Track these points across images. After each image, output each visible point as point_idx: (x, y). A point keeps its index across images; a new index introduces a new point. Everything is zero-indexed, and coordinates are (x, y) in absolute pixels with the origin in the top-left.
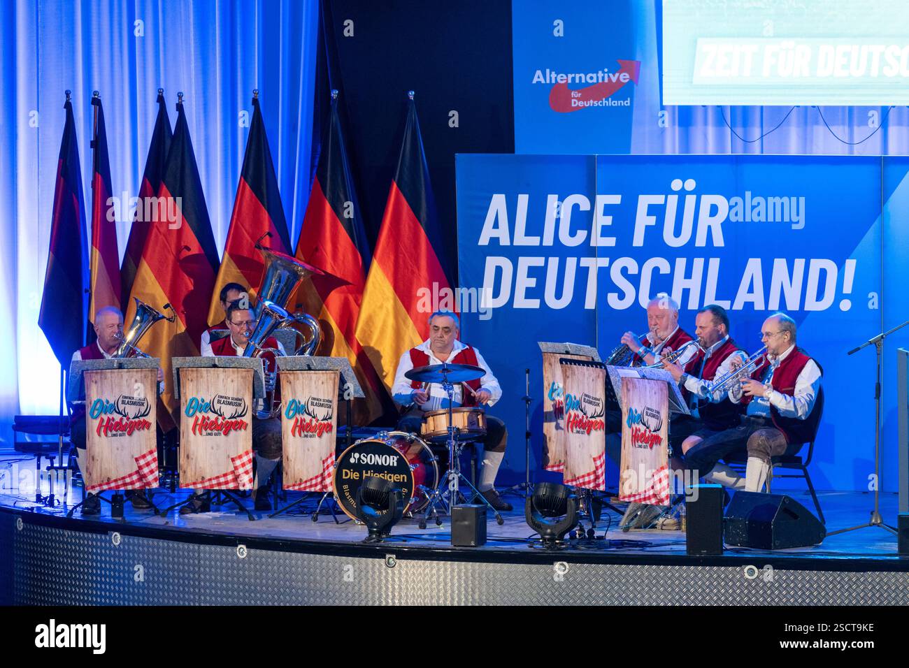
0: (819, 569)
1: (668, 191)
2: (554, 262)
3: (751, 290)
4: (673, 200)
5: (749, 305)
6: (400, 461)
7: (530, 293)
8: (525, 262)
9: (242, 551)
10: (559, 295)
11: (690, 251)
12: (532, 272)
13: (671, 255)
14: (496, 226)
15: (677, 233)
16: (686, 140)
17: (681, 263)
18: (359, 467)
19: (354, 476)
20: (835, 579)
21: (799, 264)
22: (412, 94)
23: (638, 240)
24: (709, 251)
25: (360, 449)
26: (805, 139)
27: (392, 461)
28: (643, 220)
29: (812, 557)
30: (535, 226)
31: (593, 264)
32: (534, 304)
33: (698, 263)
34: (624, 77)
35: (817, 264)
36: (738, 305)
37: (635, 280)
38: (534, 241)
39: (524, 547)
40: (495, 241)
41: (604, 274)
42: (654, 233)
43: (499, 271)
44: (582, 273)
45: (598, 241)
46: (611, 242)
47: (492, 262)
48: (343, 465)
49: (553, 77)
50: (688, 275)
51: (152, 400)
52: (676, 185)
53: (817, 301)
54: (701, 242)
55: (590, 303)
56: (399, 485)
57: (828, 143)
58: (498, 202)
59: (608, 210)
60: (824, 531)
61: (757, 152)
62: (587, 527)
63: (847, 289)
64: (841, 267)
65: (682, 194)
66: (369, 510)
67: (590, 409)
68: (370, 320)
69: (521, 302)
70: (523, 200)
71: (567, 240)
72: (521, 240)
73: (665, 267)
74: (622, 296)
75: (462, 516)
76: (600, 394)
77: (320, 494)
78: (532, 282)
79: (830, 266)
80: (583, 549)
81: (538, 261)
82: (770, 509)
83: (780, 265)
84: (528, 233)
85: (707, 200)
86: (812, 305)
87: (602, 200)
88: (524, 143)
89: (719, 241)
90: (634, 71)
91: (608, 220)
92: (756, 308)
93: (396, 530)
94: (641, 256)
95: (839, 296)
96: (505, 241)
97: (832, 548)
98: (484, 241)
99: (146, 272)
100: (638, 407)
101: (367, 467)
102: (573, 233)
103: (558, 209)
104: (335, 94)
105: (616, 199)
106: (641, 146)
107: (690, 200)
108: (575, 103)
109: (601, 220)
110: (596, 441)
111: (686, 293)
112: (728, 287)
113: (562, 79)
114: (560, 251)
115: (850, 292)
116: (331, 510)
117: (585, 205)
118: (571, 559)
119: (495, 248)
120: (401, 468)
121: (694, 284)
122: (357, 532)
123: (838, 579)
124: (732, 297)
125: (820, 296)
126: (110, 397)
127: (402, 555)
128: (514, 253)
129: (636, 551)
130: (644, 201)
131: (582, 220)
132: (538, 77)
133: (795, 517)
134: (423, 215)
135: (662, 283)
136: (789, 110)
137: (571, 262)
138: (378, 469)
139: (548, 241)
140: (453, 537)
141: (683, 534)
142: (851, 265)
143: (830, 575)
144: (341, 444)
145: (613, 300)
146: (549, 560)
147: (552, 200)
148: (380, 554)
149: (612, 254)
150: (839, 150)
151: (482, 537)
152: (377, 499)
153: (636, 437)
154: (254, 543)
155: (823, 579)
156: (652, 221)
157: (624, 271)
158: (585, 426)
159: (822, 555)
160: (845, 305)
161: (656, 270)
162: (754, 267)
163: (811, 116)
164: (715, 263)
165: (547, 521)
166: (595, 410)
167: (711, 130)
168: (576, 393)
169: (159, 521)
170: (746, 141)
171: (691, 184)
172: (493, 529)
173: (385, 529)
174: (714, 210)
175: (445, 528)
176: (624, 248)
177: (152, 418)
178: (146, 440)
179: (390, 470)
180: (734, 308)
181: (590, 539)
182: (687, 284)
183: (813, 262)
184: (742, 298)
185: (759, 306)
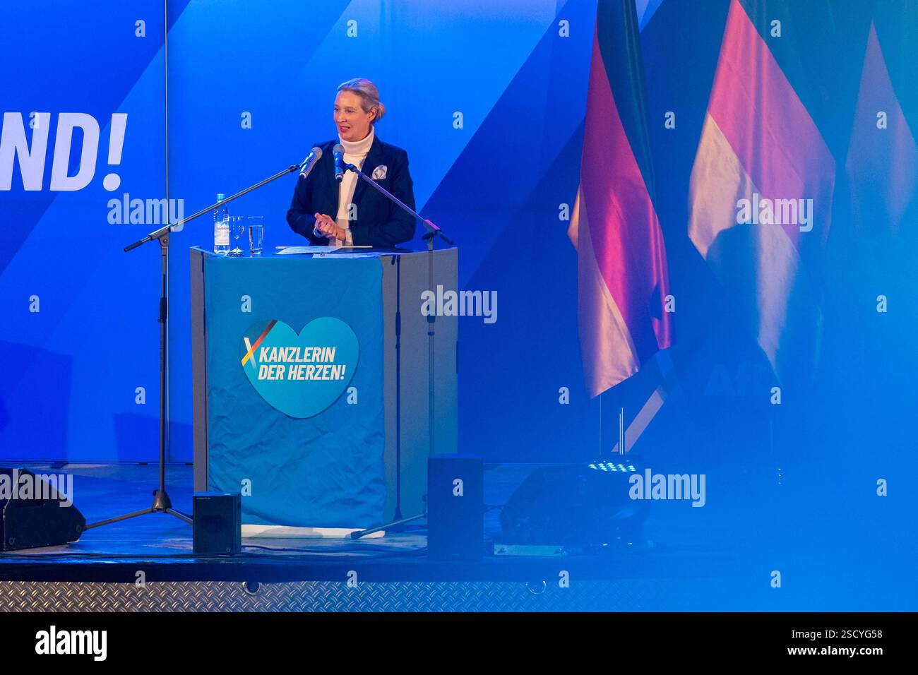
0: (75, 579)
20: (99, 593)
21: (40, 120)
29: (66, 561)
53: (69, 175)
60: (82, 521)
63: (115, 157)
64: (104, 124)
79: (89, 123)
86: (60, 181)
95: (103, 168)
97: (95, 547)
115: (118, 163)
123: (104, 594)
125: (73, 169)
142: (119, 122)
155: (81, 593)
159: (80, 558)
160: (112, 183)
183: (63, 117)
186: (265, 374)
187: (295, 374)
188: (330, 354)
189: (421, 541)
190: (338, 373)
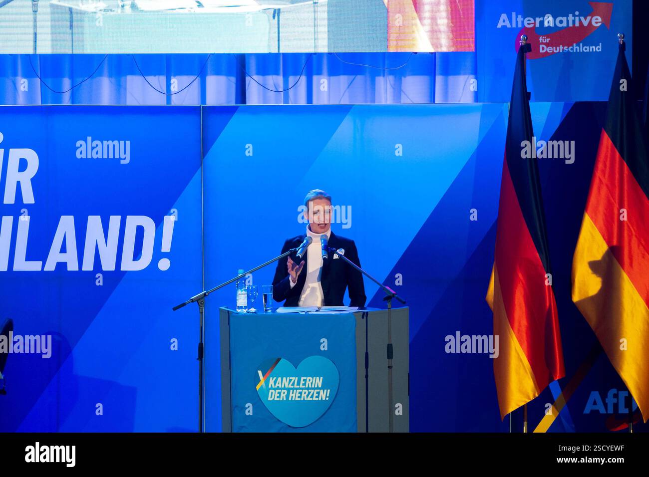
3: (63, 250)
5: (62, 266)
21: (115, 221)
26: (118, 90)
33: (7, 221)
35: (133, 222)
36: (50, 266)
53: (134, 260)
54: (9, 199)
61: (66, 102)
63: (166, 247)
64: (159, 223)
79: (148, 223)
85: (16, 154)
86: (129, 265)
89: (29, 197)
92: (69, 269)
95: (158, 254)
115: (168, 250)
121: (3, 245)
124: (43, 257)
125: (137, 255)
136: (101, 58)
142: (170, 221)
150: (157, 100)
160: (164, 265)
162: (66, 225)
164: (25, 221)
170: (58, 93)
174: (23, 165)
180: (45, 270)
183: (129, 218)
184: (54, 258)
185: (73, 266)
187: (294, 396)
188: (319, 382)
190: (324, 395)
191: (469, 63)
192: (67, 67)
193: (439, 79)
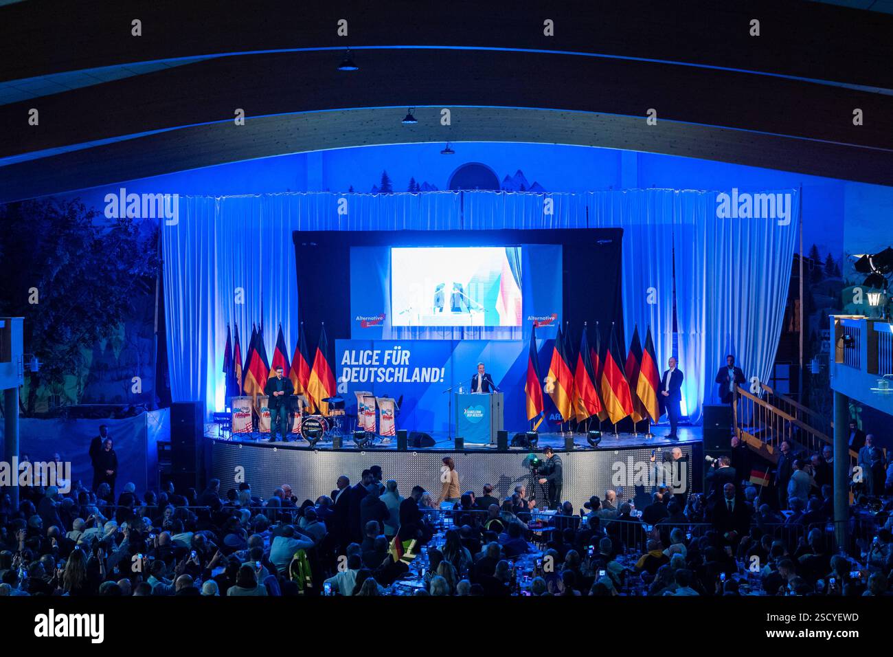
1: (393, 350)
2: (362, 369)
3: (416, 377)
4: (395, 352)
5: (415, 381)
6: (320, 424)
7: (356, 378)
8: (354, 369)
9: (275, 449)
10: (363, 378)
11: (399, 366)
12: (356, 372)
13: (394, 367)
14: (346, 359)
15: (396, 361)
16: (399, 336)
17: (397, 369)
18: (308, 426)
19: (307, 429)
21: (429, 369)
22: (323, 323)
23: (385, 363)
24: (405, 366)
25: (308, 421)
26: (431, 336)
27: (317, 424)
28: (387, 357)
30: (357, 359)
31: (373, 370)
32: (357, 381)
33: (402, 369)
34: (381, 318)
35: (434, 369)
36: (413, 381)
37: (384, 374)
38: (357, 363)
39: (353, 448)
40: (346, 363)
41: (376, 372)
42: (390, 361)
43: (347, 371)
44: (370, 372)
45: (374, 363)
46: (378, 363)
47: (345, 369)
48: (304, 425)
49: (362, 318)
50: (399, 372)
51: (250, 408)
52: (396, 348)
54: (402, 363)
55: (372, 380)
56: (320, 431)
57: (437, 336)
58: (347, 353)
59: (377, 355)
60: (435, 442)
61: (418, 339)
62: (370, 442)
63: (442, 376)
64: (441, 370)
65: (397, 350)
66: (310, 438)
67: (371, 409)
68: (312, 385)
69: (353, 380)
70: (354, 352)
71: (366, 363)
72: (353, 363)
73: (392, 370)
74: (381, 378)
75: (336, 439)
76: (374, 405)
77: (297, 434)
78: (356, 375)
79: (438, 370)
80: (369, 448)
81: (358, 369)
82: (420, 436)
83: (424, 369)
84: (355, 361)
85: (404, 352)
86: (432, 381)
87: (375, 352)
88: (354, 337)
89: (407, 363)
90: (384, 316)
91: (377, 358)
93: (317, 443)
94: (386, 367)
95: (440, 378)
96: (349, 363)
97: (438, 447)
98: (343, 363)
99: (250, 372)
100: (385, 409)
101: (310, 426)
102: (367, 361)
103: (364, 355)
104: (302, 323)
105: (379, 352)
106: (386, 336)
107: (400, 352)
108: (368, 325)
109: (375, 357)
110: (373, 418)
111: (398, 377)
112: (410, 376)
113: (364, 319)
114: (364, 366)
116: (299, 438)
117: (371, 353)
118: (365, 451)
119: (346, 365)
120: (320, 426)
121: (401, 375)
122: (307, 444)
124: (411, 379)
125: (435, 378)
126: (239, 407)
127: (319, 450)
128: (351, 367)
129: (384, 448)
130: (387, 352)
131: (370, 357)
132: (358, 318)
133: (427, 438)
134: (326, 356)
135: (392, 375)
136: (427, 327)
137: (367, 369)
138: (313, 427)
139: (361, 363)
140: (333, 445)
141: (396, 443)
142: (443, 369)
143: (437, 454)
144: (303, 420)
145: (378, 379)
146: (359, 451)
147: (362, 352)
148: (313, 450)
149: (378, 367)
150: (441, 338)
151: (341, 444)
152: (313, 435)
153: (384, 418)
154: (278, 447)
156: (389, 358)
157: (381, 371)
158: (370, 414)
160: (442, 381)
161: (390, 371)
162: (417, 370)
163: (432, 329)
164: (406, 369)
165: (359, 440)
166: (372, 410)
167: (406, 332)
168: (367, 405)
169: (253, 441)
170: (415, 336)
171: (399, 348)
172: (344, 442)
173: (314, 443)
174: (406, 355)
175: (332, 443)
176: (381, 365)
177: (250, 413)
178: (249, 419)
179: (317, 427)
180: (411, 382)
181: (371, 445)
182: (399, 375)
183: (433, 369)
184: (414, 378)
185: (418, 381)
186: (468, 415)
187: (474, 415)
188: (480, 412)
189: (497, 446)
190: (481, 415)
191: (521, 329)
192: (418, 330)
193: (513, 333)
